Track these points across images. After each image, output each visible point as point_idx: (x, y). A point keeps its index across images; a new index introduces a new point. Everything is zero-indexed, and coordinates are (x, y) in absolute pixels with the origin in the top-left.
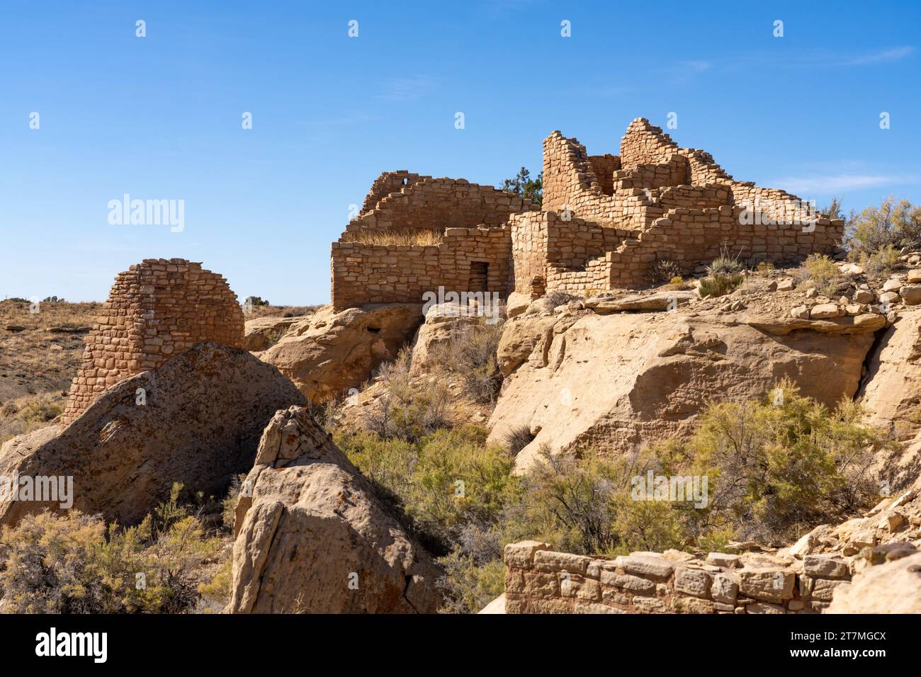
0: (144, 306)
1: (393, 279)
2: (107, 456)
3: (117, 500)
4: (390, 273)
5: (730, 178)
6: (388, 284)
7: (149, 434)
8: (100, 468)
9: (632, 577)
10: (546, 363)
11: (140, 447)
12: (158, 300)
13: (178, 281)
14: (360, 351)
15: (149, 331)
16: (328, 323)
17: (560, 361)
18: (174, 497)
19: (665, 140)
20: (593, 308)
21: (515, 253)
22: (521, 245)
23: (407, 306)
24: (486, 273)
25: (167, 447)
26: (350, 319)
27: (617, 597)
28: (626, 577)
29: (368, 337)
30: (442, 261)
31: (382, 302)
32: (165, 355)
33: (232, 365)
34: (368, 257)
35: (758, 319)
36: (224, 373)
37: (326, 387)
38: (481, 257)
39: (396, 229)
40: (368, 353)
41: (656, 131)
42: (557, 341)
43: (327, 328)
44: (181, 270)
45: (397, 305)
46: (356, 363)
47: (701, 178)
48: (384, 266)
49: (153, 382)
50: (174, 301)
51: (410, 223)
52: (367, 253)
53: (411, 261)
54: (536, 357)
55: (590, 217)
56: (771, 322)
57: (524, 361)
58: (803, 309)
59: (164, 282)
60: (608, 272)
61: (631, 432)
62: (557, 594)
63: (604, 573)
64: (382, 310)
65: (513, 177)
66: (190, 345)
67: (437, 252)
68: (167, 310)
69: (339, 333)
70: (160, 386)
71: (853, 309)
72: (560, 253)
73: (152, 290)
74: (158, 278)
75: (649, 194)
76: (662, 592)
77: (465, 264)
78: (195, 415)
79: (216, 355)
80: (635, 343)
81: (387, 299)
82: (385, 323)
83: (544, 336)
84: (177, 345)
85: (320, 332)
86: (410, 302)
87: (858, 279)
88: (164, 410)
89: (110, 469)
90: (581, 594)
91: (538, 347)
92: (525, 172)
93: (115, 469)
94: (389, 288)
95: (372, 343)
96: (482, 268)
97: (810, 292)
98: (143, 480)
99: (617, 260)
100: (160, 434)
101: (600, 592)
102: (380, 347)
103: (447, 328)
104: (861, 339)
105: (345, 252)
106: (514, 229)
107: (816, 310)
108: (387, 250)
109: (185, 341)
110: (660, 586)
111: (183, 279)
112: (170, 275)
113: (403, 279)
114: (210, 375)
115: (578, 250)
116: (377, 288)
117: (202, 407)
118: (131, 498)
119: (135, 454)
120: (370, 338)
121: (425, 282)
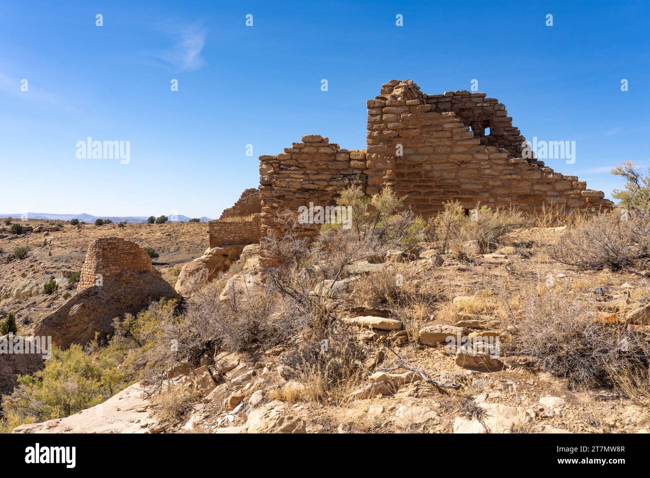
0: (98, 257)
1: (233, 235)
2: (74, 320)
3: (78, 338)
4: (232, 233)
6: (231, 237)
7: (93, 310)
8: (70, 325)
11: (88, 316)
12: (104, 254)
13: (113, 246)
14: (219, 264)
15: (100, 267)
18: (96, 338)
23: (238, 246)
25: (103, 315)
26: (215, 252)
30: (252, 227)
31: (229, 245)
32: (106, 276)
33: (138, 279)
34: (223, 226)
36: (134, 282)
40: (222, 265)
43: (207, 255)
44: (114, 241)
45: (234, 245)
48: (229, 230)
50: (111, 254)
53: (240, 228)
59: (105, 247)
64: (228, 248)
66: (119, 271)
67: (250, 224)
68: (107, 258)
69: (210, 258)
73: (101, 250)
74: (104, 245)
78: (119, 300)
79: (131, 275)
81: (231, 243)
82: (230, 253)
84: (112, 272)
86: (239, 244)
88: (103, 299)
89: (75, 325)
93: (77, 325)
94: (231, 239)
95: (224, 261)
98: (90, 329)
100: (99, 310)
102: (228, 262)
105: (214, 225)
108: (230, 224)
109: (116, 269)
111: (115, 245)
112: (109, 244)
113: (237, 235)
114: (127, 283)
116: (227, 239)
117: (122, 297)
118: (84, 337)
119: (86, 319)
120: (223, 259)
121: (246, 236)
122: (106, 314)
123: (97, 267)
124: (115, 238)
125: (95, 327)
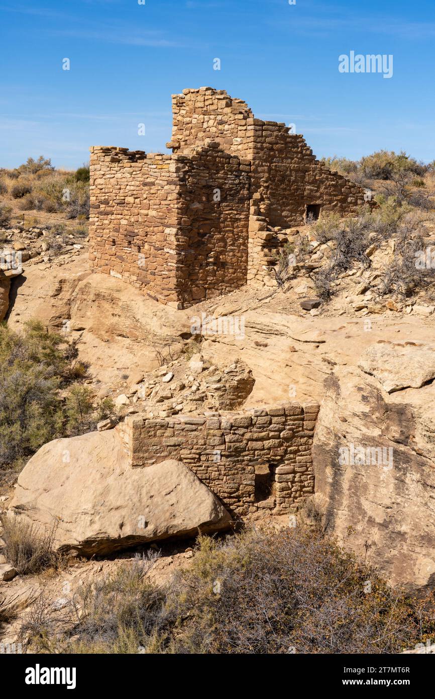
9: (188, 425)
27: (181, 434)
62: (155, 436)
63: (176, 426)
76: (201, 430)
90: (166, 435)
101: (174, 433)
110: (200, 428)
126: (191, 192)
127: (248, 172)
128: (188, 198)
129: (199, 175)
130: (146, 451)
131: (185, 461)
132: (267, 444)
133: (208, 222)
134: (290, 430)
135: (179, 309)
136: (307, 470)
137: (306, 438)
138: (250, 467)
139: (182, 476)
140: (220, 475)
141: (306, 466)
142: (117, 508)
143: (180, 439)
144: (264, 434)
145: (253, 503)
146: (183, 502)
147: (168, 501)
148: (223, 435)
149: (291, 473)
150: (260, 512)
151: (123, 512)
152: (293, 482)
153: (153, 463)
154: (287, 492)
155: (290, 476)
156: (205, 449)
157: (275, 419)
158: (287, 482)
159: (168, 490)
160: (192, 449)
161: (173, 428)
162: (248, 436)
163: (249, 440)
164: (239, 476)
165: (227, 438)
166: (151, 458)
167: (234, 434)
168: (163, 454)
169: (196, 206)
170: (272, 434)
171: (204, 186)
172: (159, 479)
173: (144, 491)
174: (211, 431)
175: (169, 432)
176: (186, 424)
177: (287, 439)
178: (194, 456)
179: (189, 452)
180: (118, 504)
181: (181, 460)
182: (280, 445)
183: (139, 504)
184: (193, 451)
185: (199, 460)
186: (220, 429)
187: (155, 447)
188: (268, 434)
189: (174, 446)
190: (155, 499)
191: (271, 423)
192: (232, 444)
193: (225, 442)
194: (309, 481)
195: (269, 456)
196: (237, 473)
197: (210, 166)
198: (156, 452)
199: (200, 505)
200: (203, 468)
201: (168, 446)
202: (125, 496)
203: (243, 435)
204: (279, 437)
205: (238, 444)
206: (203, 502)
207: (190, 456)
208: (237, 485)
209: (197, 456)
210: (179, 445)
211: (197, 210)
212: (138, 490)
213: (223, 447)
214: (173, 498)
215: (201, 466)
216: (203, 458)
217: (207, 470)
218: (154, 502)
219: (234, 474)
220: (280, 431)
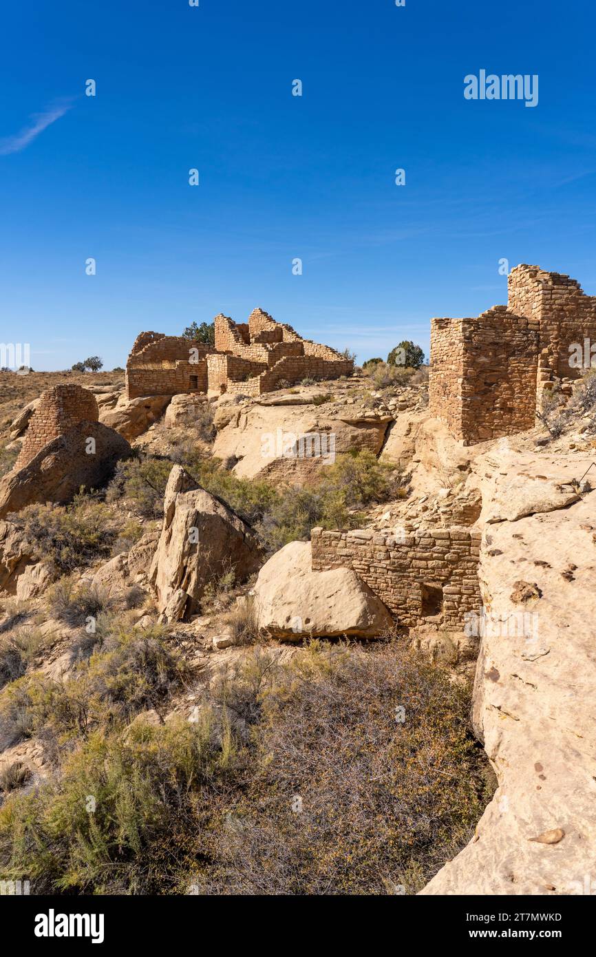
0: (59, 407)
1: (155, 384)
2: (48, 475)
4: (154, 381)
5: (301, 338)
6: (153, 386)
7: (66, 463)
8: (46, 480)
10: (238, 426)
11: (62, 470)
12: (64, 403)
13: (72, 394)
14: (142, 417)
15: (61, 417)
16: (126, 404)
17: (245, 426)
18: (81, 491)
19: (270, 319)
20: (259, 403)
21: (209, 372)
22: (213, 369)
23: (162, 396)
24: (196, 380)
25: (73, 469)
26: (137, 403)
27: (352, 546)
28: (356, 540)
29: (145, 410)
30: (177, 376)
31: (151, 395)
32: (68, 428)
33: (96, 430)
35: (344, 418)
36: (94, 434)
37: (128, 434)
38: (194, 373)
39: (153, 360)
40: (146, 418)
41: (265, 314)
42: (243, 417)
43: (126, 407)
44: (73, 389)
45: (158, 396)
46: (140, 422)
47: (288, 338)
48: (151, 378)
49: (65, 440)
50: (71, 403)
51: (159, 357)
52: (143, 373)
53: (163, 376)
54: (232, 423)
55: (244, 357)
56: (349, 419)
57: (227, 424)
58: (362, 414)
59: (65, 395)
60: (259, 384)
61: (293, 463)
62: (330, 545)
63: (348, 538)
64: (150, 398)
65: (189, 326)
66: (78, 422)
67: (175, 372)
68: (68, 407)
69: (133, 409)
70: (67, 442)
71: (381, 413)
72: (232, 373)
73: (61, 399)
74: (63, 393)
75: (268, 346)
76: (369, 544)
77: (187, 377)
78: (84, 453)
79: (90, 426)
80: (287, 423)
81: (153, 393)
82: (152, 404)
83: (237, 415)
84: (73, 422)
85: (123, 409)
86: (163, 394)
87: (379, 399)
88: (71, 452)
89: (51, 480)
91: (234, 419)
92: (195, 324)
94: (154, 388)
95: (147, 413)
96: (195, 378)
97: (363, 406)
98: (65, 484)
99: (263, 379)
100: (70, 463)
101: (346, 545)
102: (151, 415)
103: (183, 407)
104: (383, 425)
105: (133, 372)
106: (209, 361)
107: (367, 414)
108: (152, 372)
109: (76, 420)
110: (368, 542)
111: (74, 393)
112: (69, 392)
115: (240, 371)
116: (148, 388)
118: (60, 492)
119: (61, 473)
120: (146, 411)
121: (170, 385)
122: (75, 468)
123: (58, 417)
124: (74, 386)
125: (70, 481)
126: (477, 348)
127: (536, 331)
128: (474, 353)
129: (485, 334)
130: (324, 558)
131: (357, 570)
132: (431, 563)
133: (495, 373)
134: (454, 553)
135: (464, 445)
136: (474, 593)
137: (473, 563)
138: (415, 583)
139: (345, 583)
140: (387, 586)
141: (473, 589)
142: (289, 603)
143: (351, 551)
144: (427, 554)
145: (421, 616)
146: (339, 606)
147: (328, 603)
148: (387, 551)
149: (457, 594)
150: (426, 626)
151: (293, 607)
152: (459, 603)
153: (329, 569)
154: (453, 611)
155: (456, 597)
156: (373, 562)
157: (438, 542)
158: (454, 602)
159: (330, 594)
160: (362, 560)
161: (345, 540)
162: (411, 554)
163: (413, 558)
164: (406, 590)
165: (392, 554)
166: (327, 564)
167: (398, 551)
168: (337, 562)
169: (483, 359)
170: (435, 555)
171: (491, 343)
172: (326, 583)
173: (312, 593)
174: (377, 547)
175: (341, 543)
176: (356, 538)
177: (452, 562)
178: (364, 567)
179: (359, 563)
180: (290, 600)
181: (353, 569)
182: (445, 566)
183: (305, 602)
184: (363, 562)
185: (369, 571)
186: (385, 545)
187: (330, 555)
188: (432, 555)
189: (346, 556)
190: (319, 600)
191: (434, 545)
192: (396, 561)
193: (390, 558)
194: (477, 604)
195: (433, 575)
196: (404, 587)
197: (497, 326)
198: (332, 559)
199: (351, 610)
200: (372, 579)
201: (341, 556)
202: (297, 594)
203: (407, 553)
204: (444, 560)
205: (402, 561)
206: (354, 608)
207: (360, 566)
208: (403, 598)
209: (366, 568)
210: (351, 556)
211: (484, 363)
212: (308, 590)
213: (388, 562)
214: (332, 601)
215: (370, 577)
216: (372, 570)
217: (376, 581)
218: (318, 603)
219: (400, 588)
220: (445, 553)
